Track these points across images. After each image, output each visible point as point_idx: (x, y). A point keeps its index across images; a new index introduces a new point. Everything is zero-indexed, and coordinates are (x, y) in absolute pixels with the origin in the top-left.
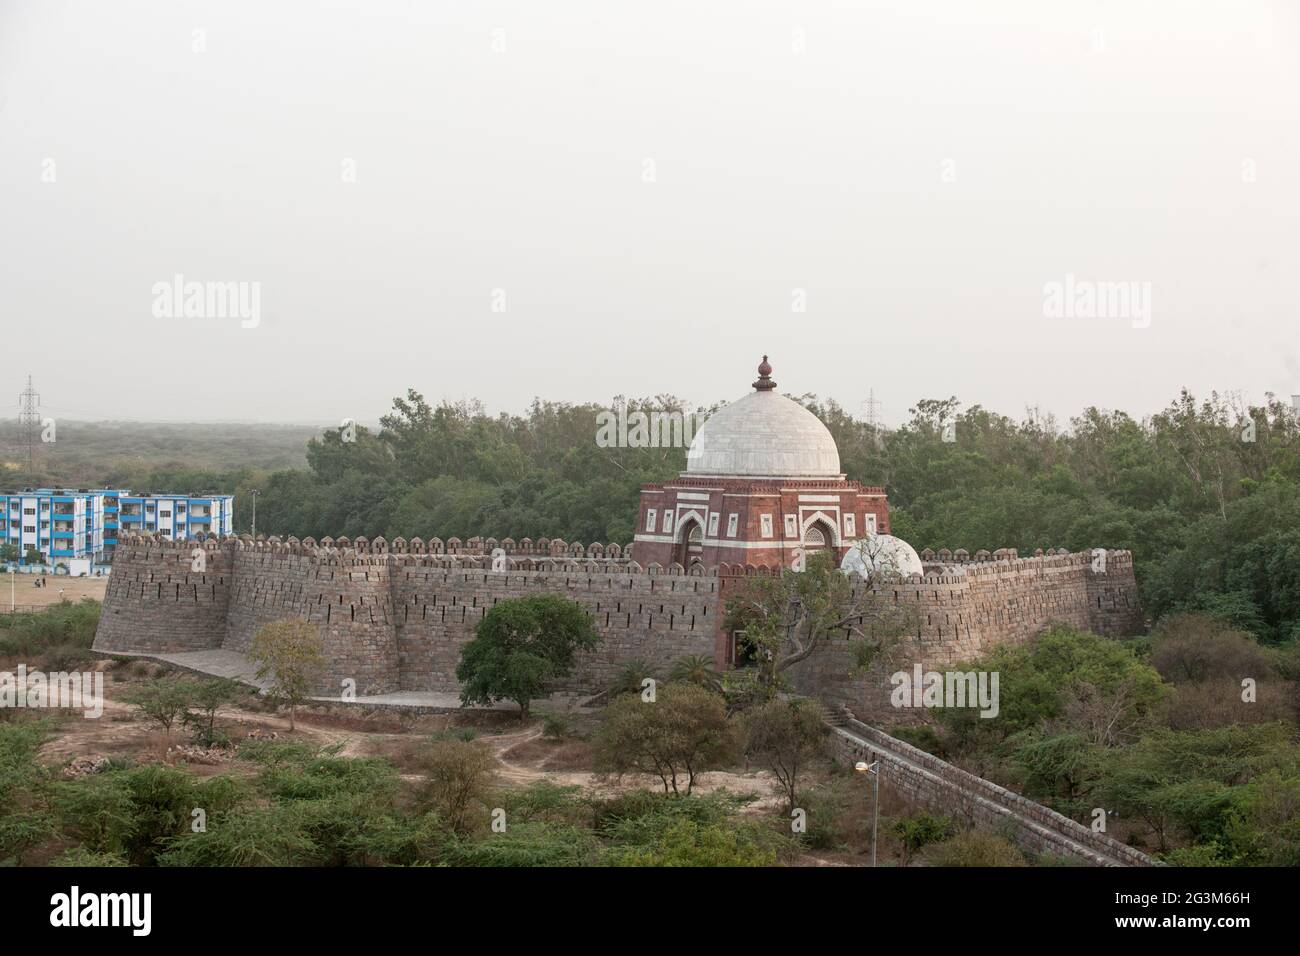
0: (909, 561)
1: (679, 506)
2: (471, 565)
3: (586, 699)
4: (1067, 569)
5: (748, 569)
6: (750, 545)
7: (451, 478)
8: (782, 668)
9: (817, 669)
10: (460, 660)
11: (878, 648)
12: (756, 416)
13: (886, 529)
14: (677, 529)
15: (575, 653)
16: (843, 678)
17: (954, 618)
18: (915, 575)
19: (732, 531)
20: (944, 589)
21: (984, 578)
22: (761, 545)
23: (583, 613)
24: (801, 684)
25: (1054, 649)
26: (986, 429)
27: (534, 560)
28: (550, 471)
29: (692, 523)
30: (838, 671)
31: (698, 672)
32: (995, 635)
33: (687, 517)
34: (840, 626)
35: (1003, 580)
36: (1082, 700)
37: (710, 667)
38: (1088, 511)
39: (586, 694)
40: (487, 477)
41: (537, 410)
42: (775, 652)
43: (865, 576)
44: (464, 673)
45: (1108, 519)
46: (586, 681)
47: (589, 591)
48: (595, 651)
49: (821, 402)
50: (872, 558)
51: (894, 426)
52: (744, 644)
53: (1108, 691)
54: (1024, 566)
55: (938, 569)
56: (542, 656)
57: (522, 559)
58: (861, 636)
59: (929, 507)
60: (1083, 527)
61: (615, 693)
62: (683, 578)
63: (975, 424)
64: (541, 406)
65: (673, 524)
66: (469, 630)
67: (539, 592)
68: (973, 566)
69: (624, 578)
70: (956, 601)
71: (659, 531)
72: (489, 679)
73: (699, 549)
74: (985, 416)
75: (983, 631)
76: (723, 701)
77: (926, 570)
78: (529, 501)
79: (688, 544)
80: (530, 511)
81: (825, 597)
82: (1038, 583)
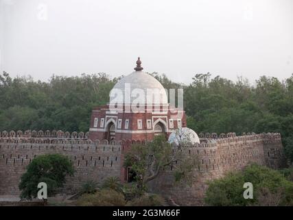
0: (195, 138)
1: (107, 116)
2: (26, 142)
3: (70, 197)
4: (256, 141)
5: (133, 141)
6: (133, 132)
7: (19, 107)
8: (146, 183)
9: (160, 182)
10: (20, 181)
11: (183, 174)
12: (136, 81)
13: (185, 125)
14: (106, 126)
15: (66, 177)
16: (170, 186)
17: (212, 161)
18: (197, 143)
19: (127, 127)
20: (208, 149)
21: (224, 145)
22: (138, 132)
23: (69, 161)
24: (153, 189)
25: (252, 174)
26: (222, 85)
27: (50, 139)
28: (58, 103)
29: (111, 123)
30: (168, 183)
31: (114, 184)
32: (228, 168)
33: (109, 121)
34: (168, 165)
35: (231, 145)
36: (264, 195)
37: (118, 182)
38: (262, 117)
39: (70, 194)
40: (33, 106)
41: (53, 79)
42: (143, 175)
43: (178, 144)
44: (22, 186)
45: (271, 121)
46: (70, 189)
47: (72, 151)
48: (73, 176)
49: (160, 75)
50: (180, 137)
51: (188, 84)
52: (131, 173)
53: (274, 191)
54: (239, 140)
55: (205, 141)
56: (52, 179)
57: (46, 139)
58: (176, 169)
59: (202, 116)
60: (261, 124)
61: (81, 194)
62: (108, 146)
63: (219, 83)
64: (55, 78)
65: (104, 124)
66: (24, 169)
67: (52, 152)
68: (219, 140)
69: (85, 146)
70: (213, 154)
71: (99, 127)
72: (31, 189)
73: (114, 134)
74: (221, 80)
75: (224, 166)
76: (123, 197)
77: (201, 141)
78: (49, 115)
79: (110, 132)
80: (49, 119)
81: (162, 153)
82: (245, 147)
